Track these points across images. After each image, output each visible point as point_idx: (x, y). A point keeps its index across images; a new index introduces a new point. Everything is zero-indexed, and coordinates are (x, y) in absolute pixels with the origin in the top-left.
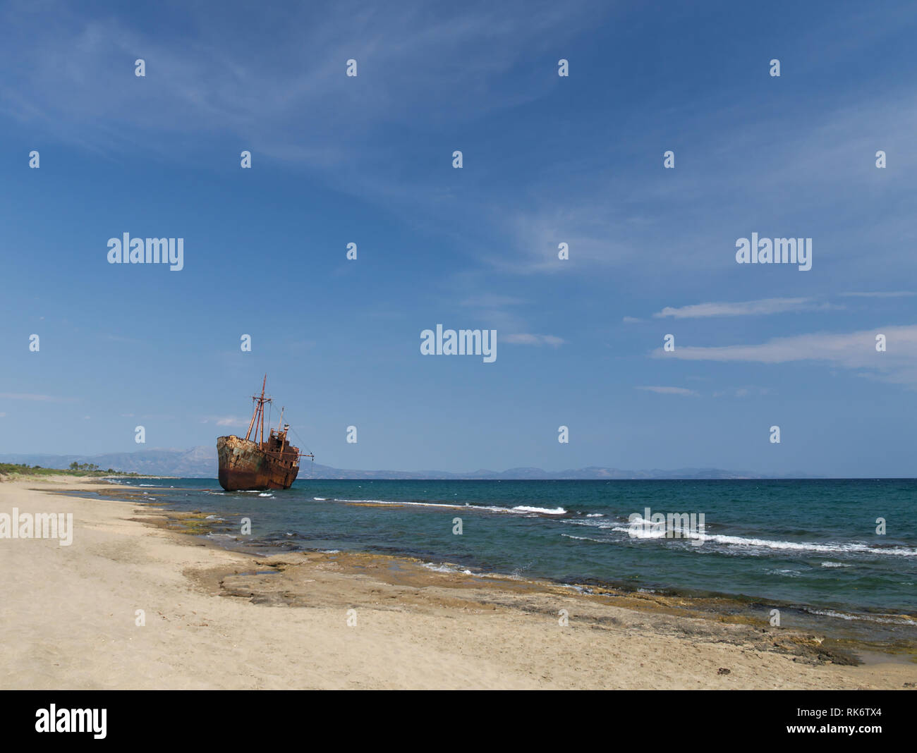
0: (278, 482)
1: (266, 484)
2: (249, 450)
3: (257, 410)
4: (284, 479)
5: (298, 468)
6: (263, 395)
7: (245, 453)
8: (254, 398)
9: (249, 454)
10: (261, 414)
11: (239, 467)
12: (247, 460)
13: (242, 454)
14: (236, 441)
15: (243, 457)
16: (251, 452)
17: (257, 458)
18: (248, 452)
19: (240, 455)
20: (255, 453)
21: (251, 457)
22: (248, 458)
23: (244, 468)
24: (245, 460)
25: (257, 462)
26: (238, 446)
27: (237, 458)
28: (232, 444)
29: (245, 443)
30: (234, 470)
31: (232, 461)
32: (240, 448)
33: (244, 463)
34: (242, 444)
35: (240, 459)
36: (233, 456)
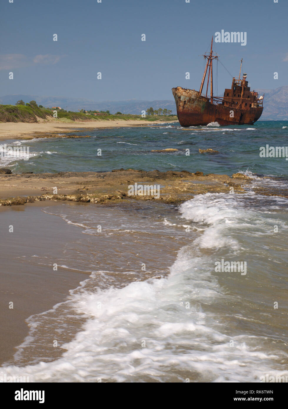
2: (193, 97)
3: (208, 65)
6: (211, 53)
7: (190, 99)
8: (205, 57)
9: (193, 100)
10: (211, 68)
11: (187, 109)
12: (192, 104)
13: (187, 100)
14: (181, 90)
15: (189, 102)
16: (195, 98)
17: (201, 102)
18: (193, 99)
19: (186, 101)
20: (198, 99)
21: (196, 102)
22: (193, 103)
23: (191, 110)
24: (190, 104)
25: (202, 105)
26: (184, 94)
27: (184, 103)
28: (179, 93)
29: (189, 92)
30: (183, 112)
31: (181, 105)
32: (186, 96)
33: (190, 106)
34: (186, 92)
35: (187, 104)
36: (181, 101)
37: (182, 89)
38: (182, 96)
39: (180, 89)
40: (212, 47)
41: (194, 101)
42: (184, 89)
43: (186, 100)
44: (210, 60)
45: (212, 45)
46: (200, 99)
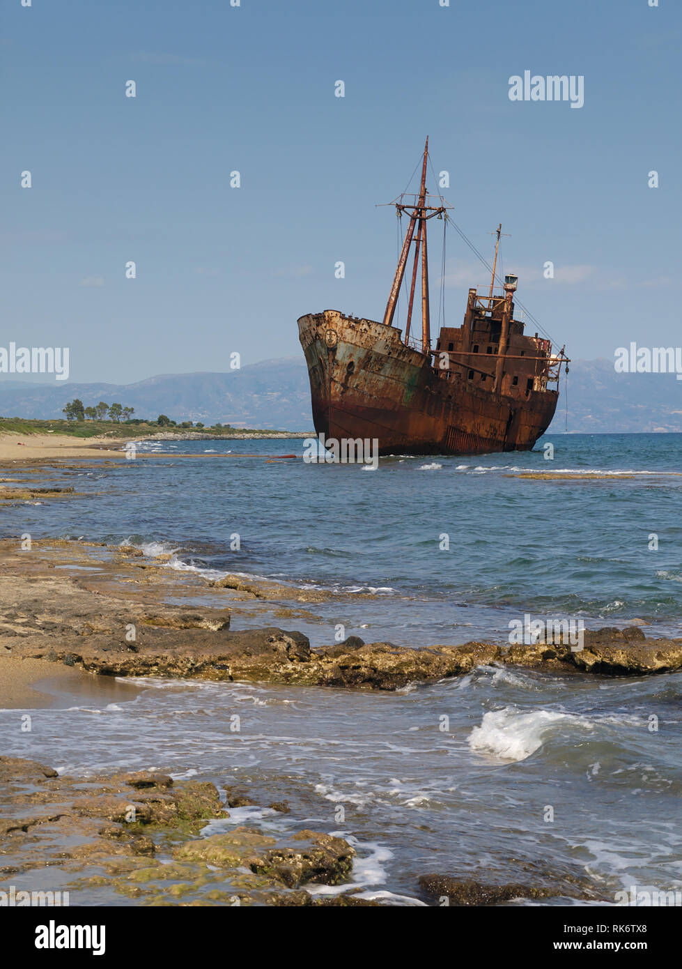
0: (483, 432)
1: (439, 439)
2: (379, 349)
3: (410, 239)
4: (503, 427)
5: (555, 394)
6: (423, 197)
7: (368, 357)
8: (401, 208)
9: (380, 360)
10: (421, 250)
11: (357, 394)
12: (375, 375)
13: (360, 359)
14: (340, 324)
15: (364, 369)
16: (385, 353)
17: (403, 368)
18: (377, 354)
19: (356, 363)
20: (395, 356)
21: (387, 366)
22: (380, 370)
23: (371, 396)
24: (370, 375)
25: (406, 380)
26: (348, 338)
27: (349, 370)
28: (330, 334)
29: (365, 330)
30: (343, 403)
31: (336, 379)
32: (355, 344)
33: (367, 382)
34: (357, 331)
35: (357, 373)
36: (338, 365)
37: (343, 317)
38: (341, 344)
39: (334, 319)
40: (424, 176)
41: (382, 365)
42: (350, 319)
43: (355, 360)
44: (418, 220)
45: (425, 168)
46: (401, 358)
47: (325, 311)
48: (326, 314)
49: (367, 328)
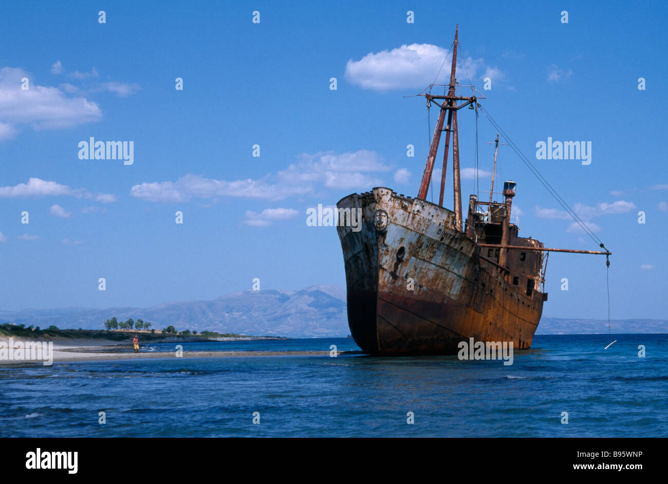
2: (431, 234)
7: (419, 243)
9: (432, 246)
13: (411, 244)
14: (391, 204)
15: (414, 256)
16: (437, 238)
17: (454, 256)
18: (429, 239)
19: (407, 250)
20: (447, 242)
21: (439, 253)
22: (431, 257)
23: (421, 286)
26: (399, 221)
27: (400, 257)
28: (380, 215)
29: (418, 211)
30: (392, 294)
31: (385, 267)
32: (406, 227)
33: (418, 270)
34: (410, 213)
35: (407, 260)
36: (387, 251)
37: (395, 196)
38: (391, 226)
39: (385, 198)
41: (434, 252)
42: (402, 198)
43: (405, 245)
44: (448, 110)
46: (452, 245)
47: (374, 189)
48: (375, 192)
49: (420, 209)
